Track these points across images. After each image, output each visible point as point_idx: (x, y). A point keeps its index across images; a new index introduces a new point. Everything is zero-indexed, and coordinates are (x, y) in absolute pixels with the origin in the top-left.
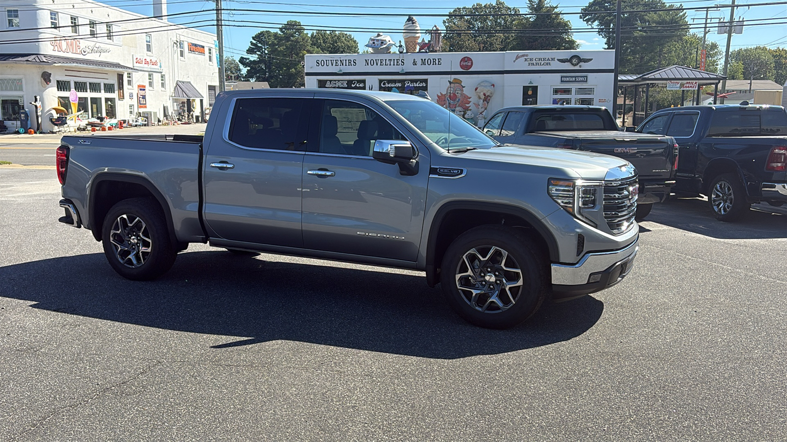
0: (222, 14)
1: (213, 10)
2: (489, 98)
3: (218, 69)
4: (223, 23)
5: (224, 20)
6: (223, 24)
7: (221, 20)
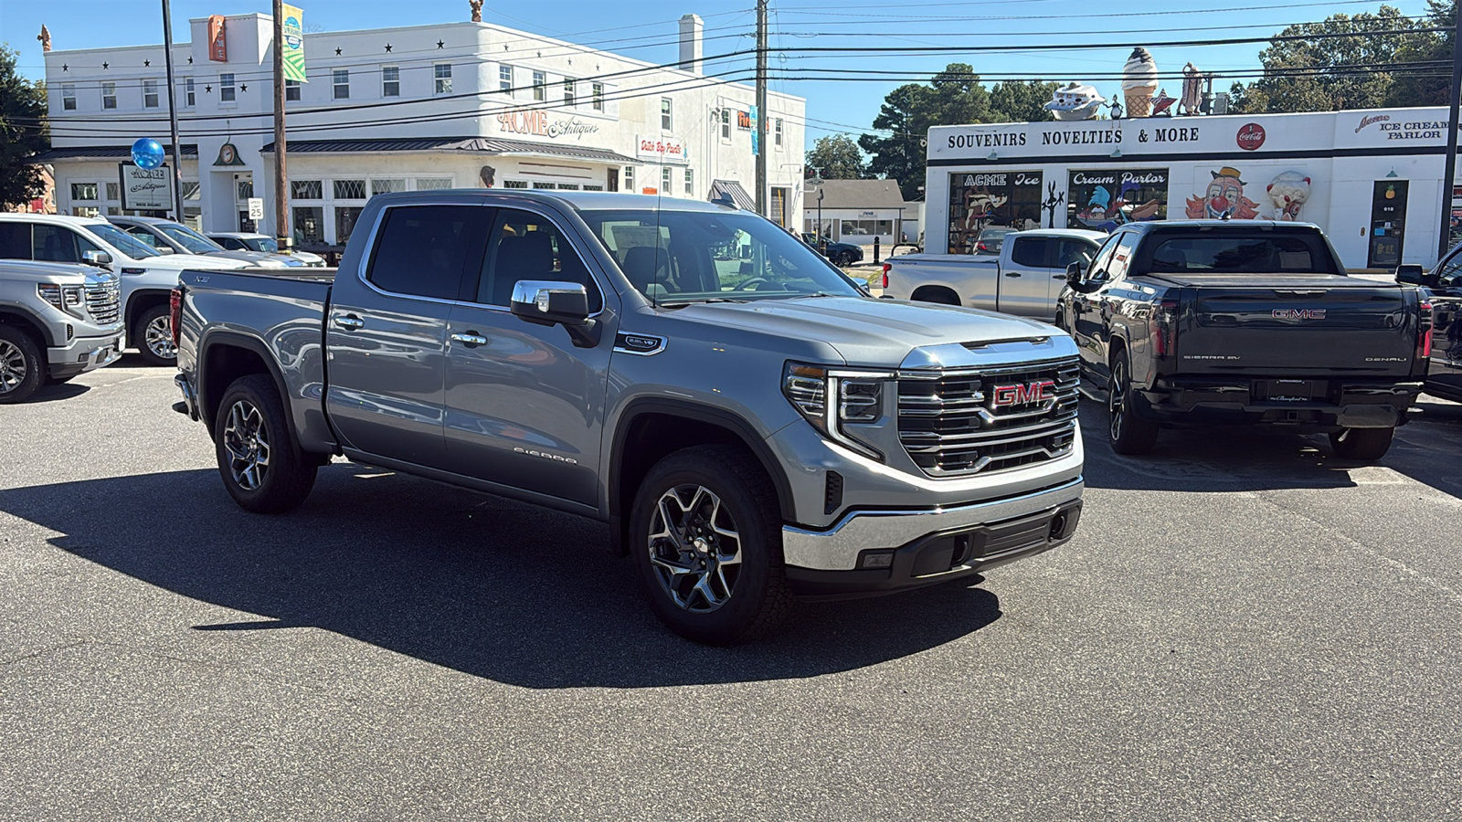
0: (768, 59)
1: (752, 51)
3: (755, 157)
4: (769, 74)
5: (769, 69)
6: (767, 76)
7: (765, 69)
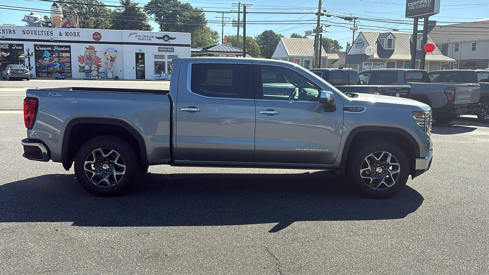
2: (114, 59)
